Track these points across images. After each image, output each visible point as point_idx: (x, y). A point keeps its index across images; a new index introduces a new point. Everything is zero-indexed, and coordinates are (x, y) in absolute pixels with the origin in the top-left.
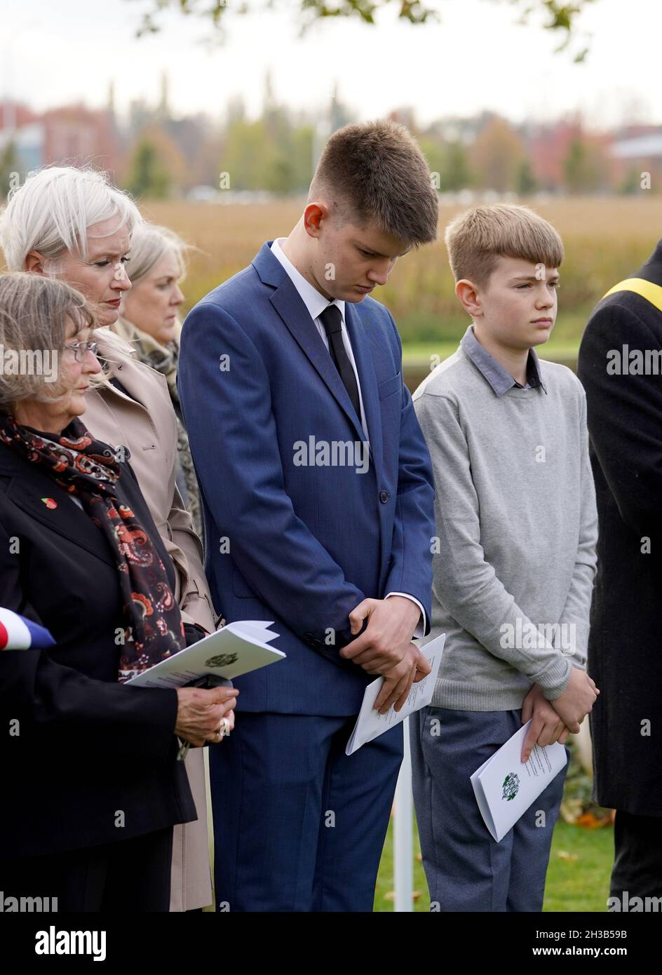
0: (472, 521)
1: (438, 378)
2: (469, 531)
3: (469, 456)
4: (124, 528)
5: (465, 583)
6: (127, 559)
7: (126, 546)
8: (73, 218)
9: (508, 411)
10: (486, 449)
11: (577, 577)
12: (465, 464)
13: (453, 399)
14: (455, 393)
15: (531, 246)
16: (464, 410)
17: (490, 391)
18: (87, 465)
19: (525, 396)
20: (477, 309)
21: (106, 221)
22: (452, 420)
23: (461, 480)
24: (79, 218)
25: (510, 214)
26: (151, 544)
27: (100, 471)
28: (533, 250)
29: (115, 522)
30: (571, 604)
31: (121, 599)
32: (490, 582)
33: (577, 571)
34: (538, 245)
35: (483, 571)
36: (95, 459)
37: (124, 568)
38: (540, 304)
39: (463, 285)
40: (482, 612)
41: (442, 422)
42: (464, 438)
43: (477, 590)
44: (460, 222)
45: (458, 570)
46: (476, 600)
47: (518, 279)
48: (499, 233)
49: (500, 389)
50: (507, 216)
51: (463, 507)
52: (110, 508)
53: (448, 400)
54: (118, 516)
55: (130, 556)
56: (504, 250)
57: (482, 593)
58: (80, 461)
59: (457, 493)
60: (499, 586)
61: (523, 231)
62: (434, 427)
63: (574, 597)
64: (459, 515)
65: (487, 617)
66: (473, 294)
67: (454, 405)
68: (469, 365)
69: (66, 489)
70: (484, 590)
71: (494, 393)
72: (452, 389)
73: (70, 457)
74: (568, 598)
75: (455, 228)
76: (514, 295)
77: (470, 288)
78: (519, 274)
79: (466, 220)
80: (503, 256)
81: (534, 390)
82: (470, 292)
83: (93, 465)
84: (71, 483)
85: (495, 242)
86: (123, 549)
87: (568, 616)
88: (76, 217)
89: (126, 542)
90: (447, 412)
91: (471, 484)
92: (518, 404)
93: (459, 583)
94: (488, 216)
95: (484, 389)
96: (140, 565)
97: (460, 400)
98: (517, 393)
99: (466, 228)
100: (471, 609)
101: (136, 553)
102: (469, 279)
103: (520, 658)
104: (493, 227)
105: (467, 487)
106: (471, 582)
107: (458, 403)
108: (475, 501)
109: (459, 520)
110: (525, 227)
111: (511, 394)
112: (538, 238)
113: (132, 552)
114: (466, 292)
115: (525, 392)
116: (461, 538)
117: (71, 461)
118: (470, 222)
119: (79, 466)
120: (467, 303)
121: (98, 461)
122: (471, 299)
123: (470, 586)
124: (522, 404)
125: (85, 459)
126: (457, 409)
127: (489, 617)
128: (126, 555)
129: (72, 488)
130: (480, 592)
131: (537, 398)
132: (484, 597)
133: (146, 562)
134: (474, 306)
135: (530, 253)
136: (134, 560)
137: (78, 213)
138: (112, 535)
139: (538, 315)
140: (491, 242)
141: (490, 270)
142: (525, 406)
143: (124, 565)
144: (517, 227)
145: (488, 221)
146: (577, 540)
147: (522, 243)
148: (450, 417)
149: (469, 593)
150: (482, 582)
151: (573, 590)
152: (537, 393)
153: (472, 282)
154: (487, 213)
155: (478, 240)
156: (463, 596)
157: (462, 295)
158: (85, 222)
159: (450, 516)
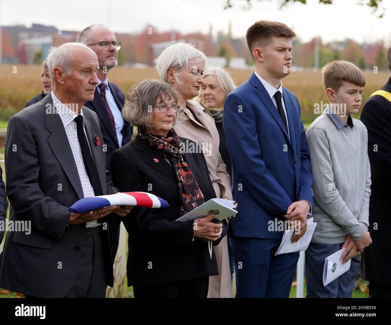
0: (331, 173)
1: (318, 122)
2: (330, 177)
3: (330, 150)
4: (182, 170)
5: (329, 196)
6: (181, 182)
7: (181, 177)
8: (184, 57)
9: (342, 135)
10: (335, 148)
11: (365, 196)
12: (328, 153)
13: (324, 129)
14: (325, 127)
15: (356, 78)
16: (328, 134)
17: (336, 128)
18: (171, 147)
19: (348, 130)
20: (333, 99)
21: (196, 58)
22: (324, 137)
23: (327, 159)
24: (186, 57)
25: (348, 66)
26: (193, 176)
27: (175, 150)
28: (356, 80)
29: (178, 168)
30: (364, 206)
31: (178, 196)
32: (338, 196)
33: (365, 194)
34: (358, 78)
35: (335, 192)
36: (174, 146)
37: (180, 185)
38: (357, 100)
39: (329, 90)
40: (334, 206)
41: (320, 138)
42: (328, 144)
43: (333, 198)
44: (329, 67)
45: (326, 191)
46: (332, 202)
47: (350, 90)
48: (345, 73)
49: (339, 127)
50: (347, 66)
51: (328, 168)
52: (178, 163)
53: (323, 130)
54: (181, 166)
55: (183, 180)
56: (346, 79)
57: (334, 200)
58: (168, 146)
59: (325, 163)
60: (340, 198)
61: (353, 73)
62: (317, 139)
63: (365, 204)
64: (326, 171)
65: (336, 208)
66: (332, 93)
67: (324, 132)
68: (328, 118)
69: (163, 156)
70: (336, 199)
71: (337, 128)
72: (323, 126)
73: (164, 144)
74: (363, 204)
75: (327, 69)
76: (348, 96)
77: (331, 91)
78: (350, 88)
79: (332, 67)
80: (345, 82)
81: (351, 128)
82: (331, 92)
83: (173, 147)
84: (164, 154)
85: (343, 76)
86: (180, 178)
87: (363, 210)
88: (185, 57)
89: (181, 176)
90: (322, 134)
91: (331, 160)
92: (345, 133)
93: (327, 196)
94: (341, 66)
95: (334, 127)
96: (186, 184)
97: (326, 130)
98: (345, 129)
99: (332, 70)
100: (330, 205)
101: (185, 180)
102: (331, 88)
103: (347, 224)
104: (342, 70)
105: (329, 161)
106: (331, 195)
107: (326, 131)
108: (332, 166)
109: (327, 173)
110: (354, 72)
111: (343, 129)
112: (359, 76)
113: (184, 179)
114: (330, 92)
115: (348, 129)
116: (327, 179)
117: (164, 145)
118: (333, 68)
119: (167, 148)
120: (329, 96)
121: (175, 146)
122: (331, 95)
123: (330, 197)
124: (347, 133)
125: (170, 145)
126: (325, 133)
127: (337, 208)
128: (181, 180)
129: (165, 156)
130: (334, 199)
131: (351, 131)
132: (335, 201)
133: (189, 183)
134: (332, 98)
135: (356, 81)
136: (184, 182)
137: (186, 55)
138: (176, 173)
139: (356, 104)
140: (341, 76)
141: (340, 86)
142: (348, 134)
143: (180, 184)
144: (351, 71)
145: (340, 68)
146: (365, 183)
147: (353, 77)
148: (323, 136)
149: (330, 199)
150: (334, 196)
151: (364, 201)
152: (351, 129)
153: (332, 89)
154: (340, 65)
155: (336, 75)
156: (327, 200)
157: (328, 93)
158: (188, 58)
159: (323, 171)
